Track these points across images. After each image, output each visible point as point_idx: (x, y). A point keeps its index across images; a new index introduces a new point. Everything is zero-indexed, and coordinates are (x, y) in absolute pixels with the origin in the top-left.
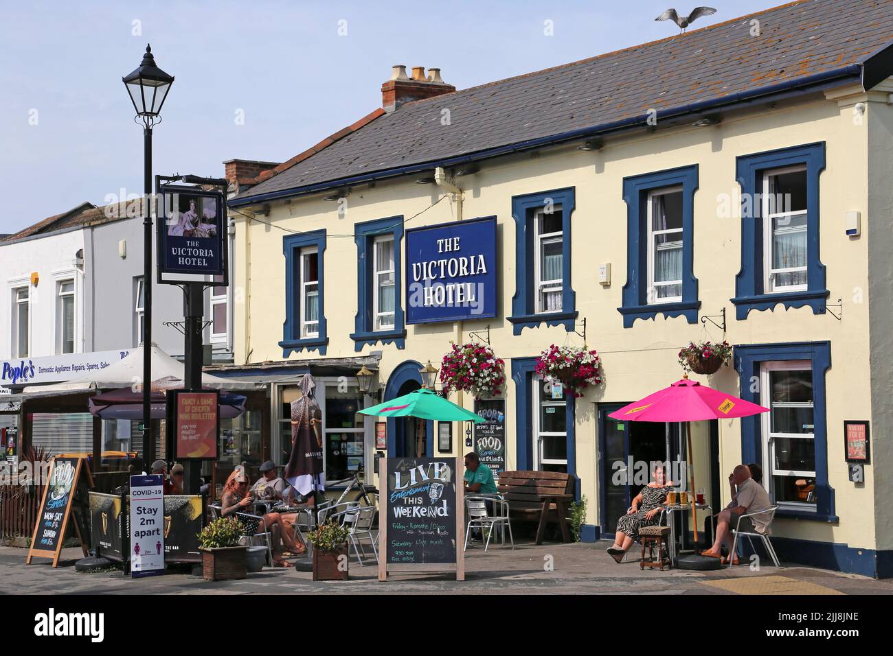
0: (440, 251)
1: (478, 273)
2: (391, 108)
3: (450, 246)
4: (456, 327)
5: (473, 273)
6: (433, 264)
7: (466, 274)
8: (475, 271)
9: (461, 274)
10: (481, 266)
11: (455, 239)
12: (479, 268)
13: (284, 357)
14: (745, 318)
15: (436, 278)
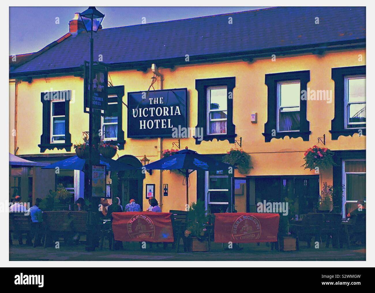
0: (151, 103)
1: (175, 114)
2: (75, 33)
3: (157, 101)
4: (159, 140)
5: (172, 114)
6: (146, 110)
7: (168, 115)
8: (174, 113)
9: (164, 115)
10: (177, 111)
11: (161, 98)
12: (176, 112)
13: (41, 151)
14: (337, 139)
15: (147, 117)
